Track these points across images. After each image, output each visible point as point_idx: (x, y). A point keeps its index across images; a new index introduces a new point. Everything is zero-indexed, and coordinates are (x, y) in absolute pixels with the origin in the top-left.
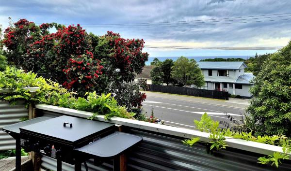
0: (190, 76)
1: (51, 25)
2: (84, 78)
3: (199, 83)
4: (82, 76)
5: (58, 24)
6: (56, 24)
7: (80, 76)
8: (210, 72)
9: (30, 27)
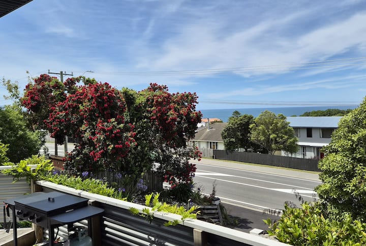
0: (276, 139)
1: (78, 80)
2: (114, 148)
3: (292, 148)
4: (112, 146)
5: (87, 78)
6: (84, 78)
7: (109, 145)
8: (309, 132)
9: (52, 84)
